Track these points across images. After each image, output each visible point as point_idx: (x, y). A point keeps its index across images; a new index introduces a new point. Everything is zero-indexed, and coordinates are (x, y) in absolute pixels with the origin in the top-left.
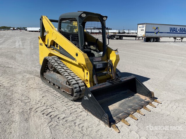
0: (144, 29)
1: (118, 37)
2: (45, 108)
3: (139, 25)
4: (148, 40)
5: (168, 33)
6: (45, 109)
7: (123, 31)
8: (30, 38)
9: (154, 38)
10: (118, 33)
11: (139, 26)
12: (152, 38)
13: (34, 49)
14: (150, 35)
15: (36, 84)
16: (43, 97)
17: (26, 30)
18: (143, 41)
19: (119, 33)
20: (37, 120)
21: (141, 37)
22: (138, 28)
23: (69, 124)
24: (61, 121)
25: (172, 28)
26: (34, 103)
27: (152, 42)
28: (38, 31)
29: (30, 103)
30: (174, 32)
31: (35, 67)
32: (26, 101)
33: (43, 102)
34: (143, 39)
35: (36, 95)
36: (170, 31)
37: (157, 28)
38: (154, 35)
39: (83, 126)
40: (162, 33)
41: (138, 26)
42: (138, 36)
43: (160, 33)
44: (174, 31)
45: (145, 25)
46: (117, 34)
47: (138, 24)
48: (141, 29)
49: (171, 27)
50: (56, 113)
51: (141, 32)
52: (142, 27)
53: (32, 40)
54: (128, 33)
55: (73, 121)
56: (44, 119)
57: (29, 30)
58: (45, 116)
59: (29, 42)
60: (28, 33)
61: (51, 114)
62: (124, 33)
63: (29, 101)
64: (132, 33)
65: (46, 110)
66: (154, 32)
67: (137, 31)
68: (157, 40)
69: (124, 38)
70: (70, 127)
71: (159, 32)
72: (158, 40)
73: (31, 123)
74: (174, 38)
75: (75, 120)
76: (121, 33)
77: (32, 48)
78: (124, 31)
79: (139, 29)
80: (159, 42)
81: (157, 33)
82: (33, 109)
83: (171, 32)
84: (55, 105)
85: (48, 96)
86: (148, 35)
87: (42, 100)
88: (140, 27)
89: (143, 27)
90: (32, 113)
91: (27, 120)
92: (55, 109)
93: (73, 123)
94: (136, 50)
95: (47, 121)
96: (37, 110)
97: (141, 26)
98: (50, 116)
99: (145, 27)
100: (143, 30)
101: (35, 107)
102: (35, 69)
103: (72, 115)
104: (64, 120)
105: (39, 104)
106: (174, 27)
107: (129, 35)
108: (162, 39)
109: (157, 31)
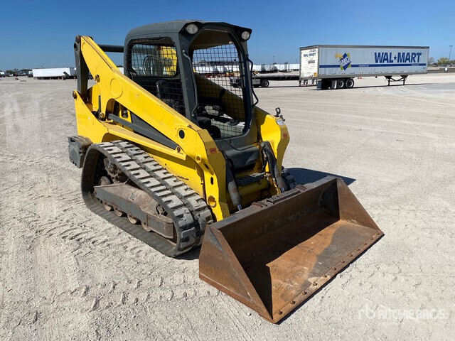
0: (315, 58)
1: (258, 82)
2: (68, 228)
3: (302, 51)
4: (326, 84)
5: (370, 66)
6: (69, 230)
7: (272, 66)
8: (41, 94)
9: (339, 79)
10: (261, 72)
11: (304, 52)
12: (335, 79)
13: (49, 119)
14: (329, 73)
15: (50, 190)
16: (65, 210)
17: (31, 76)
18: (316, 88)
19: (263, 71)
20: (52, 248)
21: (311, 78)
22: (301, 57)
23: (113, 250)
24: (98, 246)
25: (379, 53)
26: (46, 221)
27: (337, 88)
28: (60, 78)
29: (38, 222)
30: (386, 63)
31: (51, 157)
32: (30, 219)
33: (65, 220)
34: (315, 83)
35: (50, 210)
36: (377, 62)
37: (345, 56)
38: (339, 72)
39: (140, 251)
40: (357, 66)
41: (301, 53)
42: (302, 76)
43: (353, 66)
44: (385, 59)
45: (317, 50)
46: (259, 75)
47: (302, 49)
48: (309, 58)
49: (378, 50)
50: (91, 234)
51: (309, 67)
52: (310, 55)
53: (45, 98)
54: (285, 71)
55: (122, 244)
56: (66, 246)
57: (39, 76)
58: (68, 241)
59: (37, 104)
60: (36, 84)
61: (79, 237)
62: (276, 71)
63: (36, 218)
64: (295, 70)
65: (70, 232)
66: (339, 66)
67: (301, 66)
68: (346, 83)
69: (272, 83)
70: (114, 253)
71: (351, 64)
72: (350, 84)
73: (40, 253)
74: (387, 77)
75: (125, 243)
76: (268, 72)
77: (46, 118)
78: (275, 65)
79: (304, 61)
80: (352, 88)
81: (345, 68)
82: (45, 232)
83: (379, 63)
84: (89, 222)
85: (76, 209)
86: (325, 72)
87: (63, 216)
88: (305, 55)
89: (313, 55)
90: (42, 238)
91: (31, 249)
92: (88, 228)
93: (121, 248)
94: (292, 110)
95: (71, 248)
96: (52, 232)
97: (307, 52)
98: (78, 240)
99: (317, 54)
100: (314, 62)
101: (49, 228)
102: (50, 160)
103: (120, 235)
104: (106, 244)
105: (57, 222)
106: (384, 50)
107: (286, 74)
108: (357, 82)
109: (345, 62)
